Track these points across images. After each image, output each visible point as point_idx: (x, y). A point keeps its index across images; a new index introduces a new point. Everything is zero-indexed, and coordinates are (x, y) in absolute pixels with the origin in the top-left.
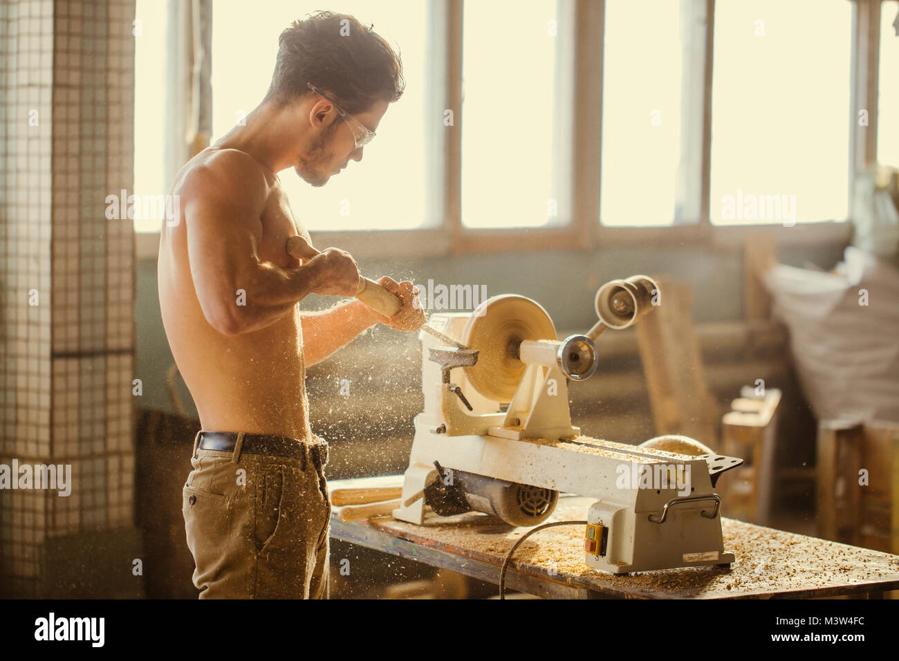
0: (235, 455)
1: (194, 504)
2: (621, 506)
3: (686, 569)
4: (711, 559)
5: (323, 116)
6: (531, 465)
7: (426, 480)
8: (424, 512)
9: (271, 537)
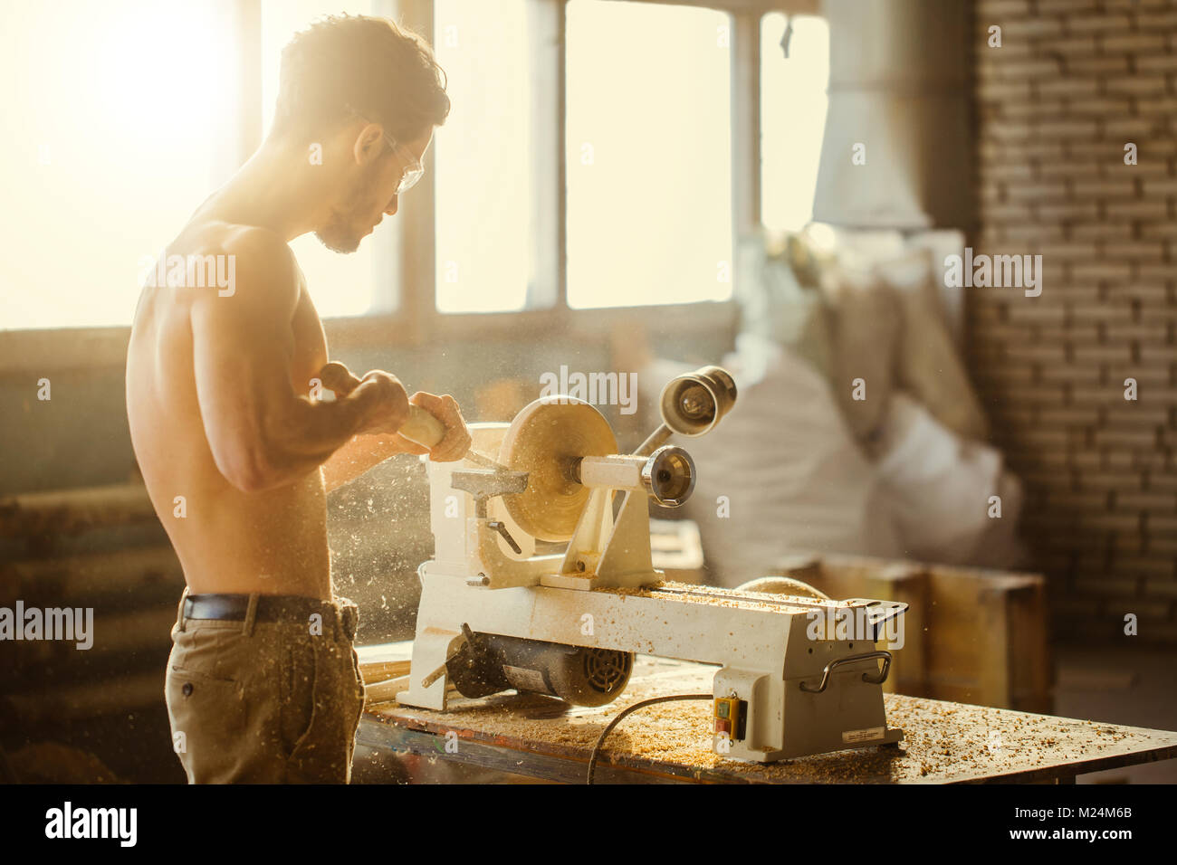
0: (248, 625)
1: (190, 694)
2: (762, 671)
3: (844, 752)
4: (876, 737)
5: (369, 147)
6: (613, 622)
7: (448, 652)
8: (447, 691)
9: (304, 736)
